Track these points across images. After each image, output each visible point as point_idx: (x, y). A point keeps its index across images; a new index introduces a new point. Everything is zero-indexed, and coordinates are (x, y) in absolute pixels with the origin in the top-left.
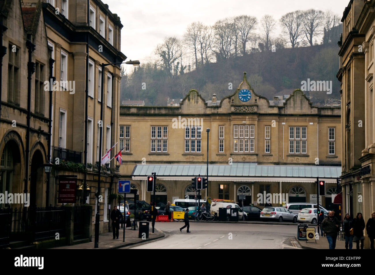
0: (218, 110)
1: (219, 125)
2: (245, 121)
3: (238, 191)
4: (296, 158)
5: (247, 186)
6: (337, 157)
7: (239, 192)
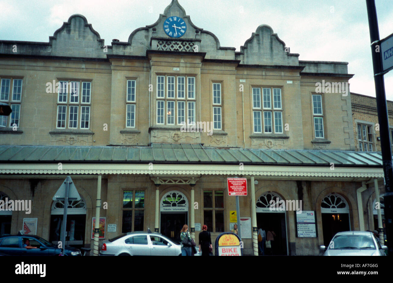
0: (124, 49)
1: (128, 78)
2: (178, 67)
3: (162, 202)
4: (266, 141)
5: (180, 193)
6: (329, 143)
7: (165, 205)
